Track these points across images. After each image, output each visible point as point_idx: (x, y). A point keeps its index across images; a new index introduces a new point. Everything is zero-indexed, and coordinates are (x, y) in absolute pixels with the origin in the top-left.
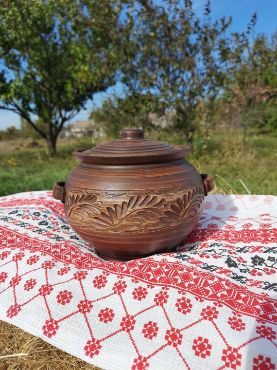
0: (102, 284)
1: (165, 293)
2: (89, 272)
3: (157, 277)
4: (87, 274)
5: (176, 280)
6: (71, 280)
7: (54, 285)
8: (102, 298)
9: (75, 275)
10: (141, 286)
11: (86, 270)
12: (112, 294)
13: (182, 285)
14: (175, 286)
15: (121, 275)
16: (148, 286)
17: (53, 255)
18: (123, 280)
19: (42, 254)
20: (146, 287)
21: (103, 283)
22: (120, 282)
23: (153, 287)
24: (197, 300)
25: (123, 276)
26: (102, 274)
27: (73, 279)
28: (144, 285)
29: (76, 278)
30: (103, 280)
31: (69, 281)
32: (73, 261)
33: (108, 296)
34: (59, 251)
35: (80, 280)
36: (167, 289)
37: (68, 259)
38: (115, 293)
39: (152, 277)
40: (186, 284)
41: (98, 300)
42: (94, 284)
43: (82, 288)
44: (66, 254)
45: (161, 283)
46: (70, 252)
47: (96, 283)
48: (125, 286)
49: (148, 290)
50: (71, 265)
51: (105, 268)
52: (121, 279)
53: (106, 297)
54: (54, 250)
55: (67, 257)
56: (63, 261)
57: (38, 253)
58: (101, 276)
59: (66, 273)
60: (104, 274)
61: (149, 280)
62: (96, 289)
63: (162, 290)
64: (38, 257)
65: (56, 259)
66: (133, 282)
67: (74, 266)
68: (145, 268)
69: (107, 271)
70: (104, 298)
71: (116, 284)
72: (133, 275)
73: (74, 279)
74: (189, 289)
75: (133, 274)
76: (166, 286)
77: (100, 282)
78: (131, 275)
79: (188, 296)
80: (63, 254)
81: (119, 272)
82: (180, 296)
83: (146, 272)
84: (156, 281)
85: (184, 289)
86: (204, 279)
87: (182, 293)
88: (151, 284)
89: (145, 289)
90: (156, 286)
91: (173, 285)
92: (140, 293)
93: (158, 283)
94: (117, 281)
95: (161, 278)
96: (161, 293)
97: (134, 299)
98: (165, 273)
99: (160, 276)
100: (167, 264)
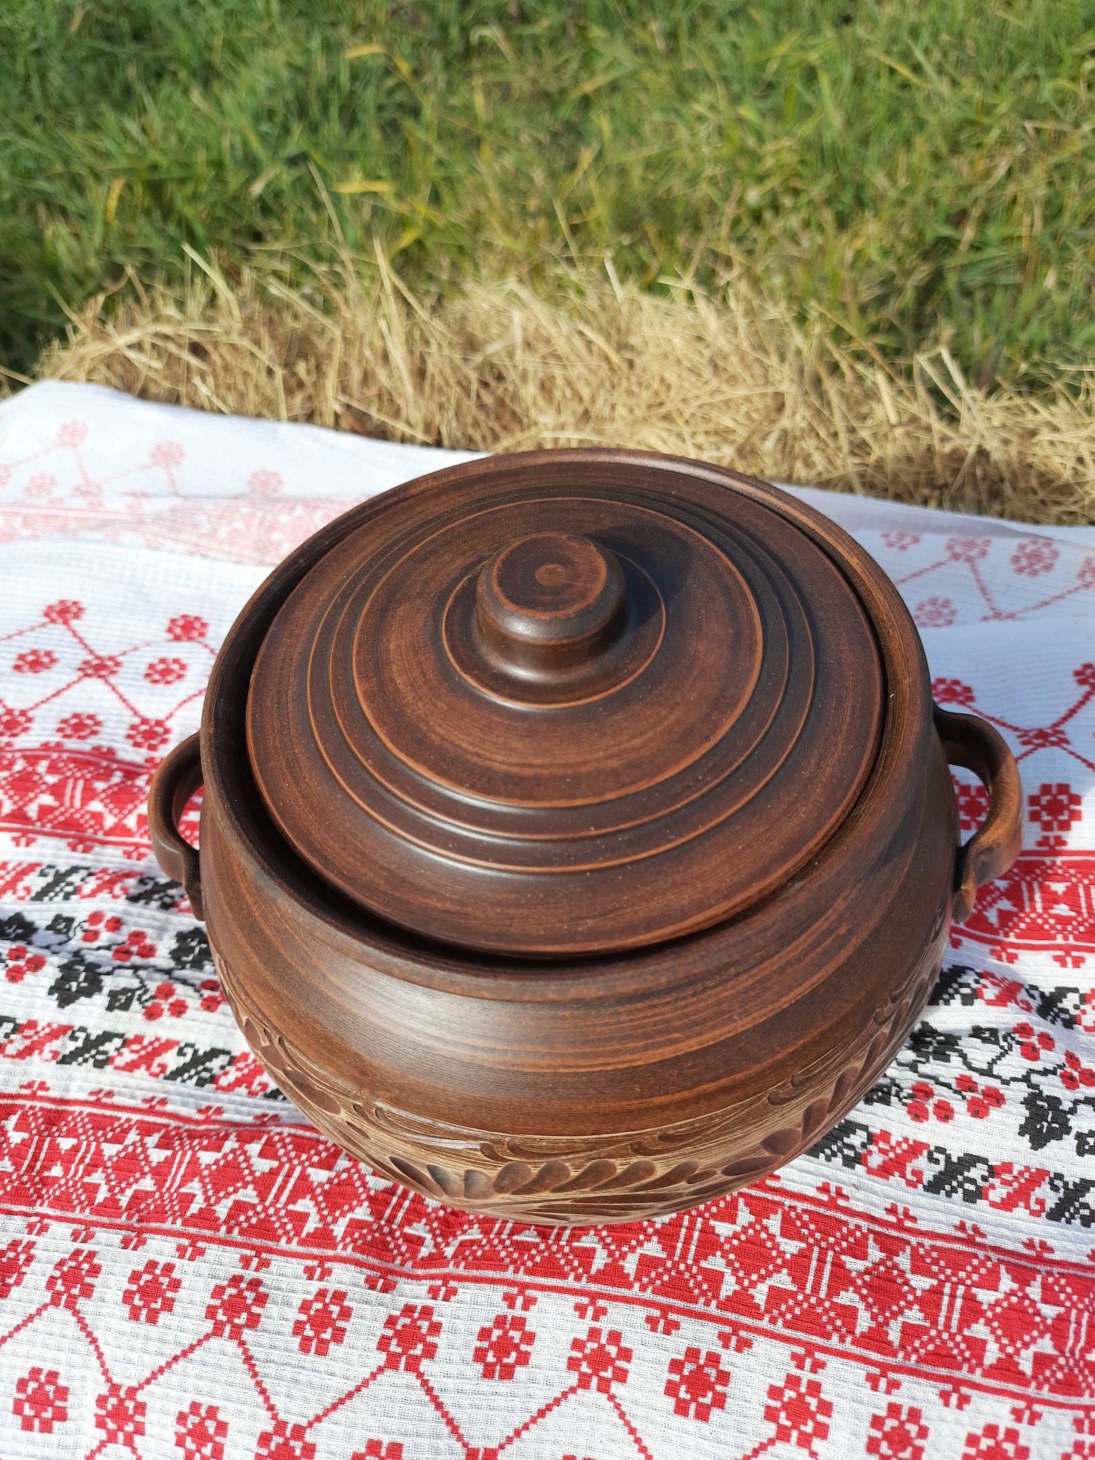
0: (514, 1355)
1: (815, 1388)
2: (442, 1312)
3: (753, 1285)
4: (435, 1328)
5: (848, 1316)
6: (373, 1376)
7: (311, 1424)
8: (534, 1420)
9: (383, 1347)
10: (695, 1345)
12: (573, 1390)
14: (848, 1346)
15: (594, 1296)
16: (725, 1340)
18: (605, 1325)
20: (717, 1347)
21: (516, 1347)
22: (594, 1334)
23: (748, 1344)
25: (601, 1303)
26: (502, 1308)
27: (381, 1370)
29: (392, 1362)
30: (516, 1335)
31: (366, 1385)
33: (557, 1402)
35: (412, 1365)
36: (817, 1366)
38: (584, 1382)
39: (729, 1287)
40: (894, 1334)
41: (518, 1433)
42: (479, 1367)
43: (434, 1398)
45: (779, 1328)
47: (490, 1358)
48: (626, 1354)
49: (729, 1359)
51: (509, 1274)
52: (596, 1318)
53: (549, 1408)
58: (500, 1321)
59: (338, 1336)
60: (511, 1306)
61: (720, 1306)
62: (496, 1383)
63: (793, 1369)
66: (654, 1329)
67: (361, 1275)
68: (688, 1238)
69: (523, 1287)
70: (541, 1414)
71: (577, 1344)
72: (648, 1295)
73: (389, 1371)
74: (907, 1357)
75: (643, 1288)
76: (810, 1348)
77: (504, 1346)
78: (635, 1291)
81: (578, 1278)
82: (880, 1402)
83: (696, 1261)
84: (752, 1310)
85: (890, 1360)
86: (961, 1290)
87: (883, 1383)
88: (736, 1326)
89: (714, 1359)
90: (762, 1338)
91: (840, 1347)
92: (698, 1383)
93: (764, 1324)
94: (581, 1328)
95: (776, 1295)
96: (793, 1381)
97: (680, 1418)
98: (785, 1263)
99: (769, 1282)
100: (782, 1206)
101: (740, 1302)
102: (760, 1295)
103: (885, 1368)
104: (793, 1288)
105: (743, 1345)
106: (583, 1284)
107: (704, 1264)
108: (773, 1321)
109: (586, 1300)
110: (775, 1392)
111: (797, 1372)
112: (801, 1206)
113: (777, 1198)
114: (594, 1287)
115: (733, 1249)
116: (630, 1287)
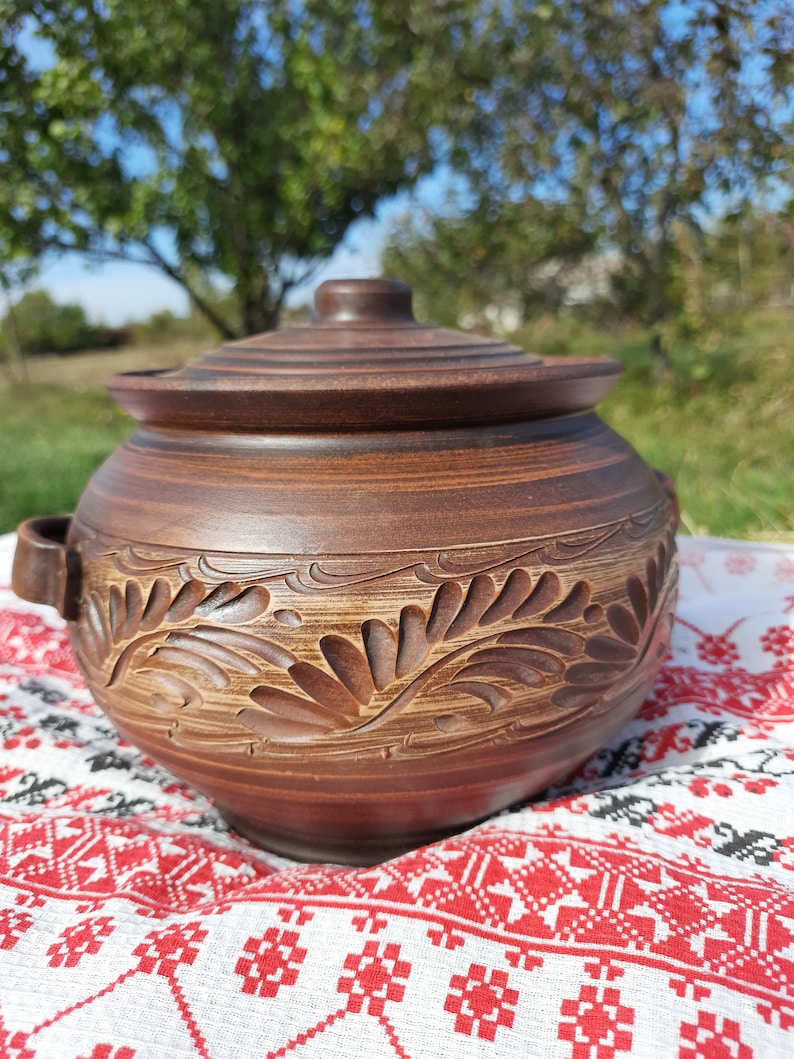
0: (280, 971)
1: (612, 996)
2: (210, 923)
3: (543, 908)
4: (200, 935)
5: (646, 927)
6: (121, 979)
7: (37, 1030)
8: (292, 1045)
9: (140, 950)
10: (480, 962)
11: (192, 916)
12: (341, 1014)
13: (677, 947)
14: (646, 953)
15: (373, 911)
16: (513, 959)
17: (20, 879)
18: (383, 938)
20: (504, 966)
21: (284, 964)
22: (371, 948)
23: (539, 962)
24: (768, 1020)
25: (381, 916)
26: (276, 921)
27: (131, 973)
28: (493, 956)
29: (146, 966)
30: (286, 951)
31: (111, 988)
32: (120, 880)
33: (321, 1027)
34: (46, 852)
35: (167, 970)
36: (614, 973)
37: (94, 878)
38: (354, 1005)
39: (517, 911)
40: (697, 944)
42: (240, 980)
43: (183, 1007)
44: (85, 858)
45: (571, 943)
46: (102, 842)
47: (254, 973)
48: (404, 969)
49: (518, 978)
50: (113, 907)
51: (290, 894)
52: (374, 930)
53: (311, 1033)
54: (23, 856)
55: (90, 871)
56: (75, 891)
58: (271, 934)
59: (93, 948)
60: (286, 919)
61: (508, 928)
62: (256, 1000)
63: (588, 980)
65: (37, 892)
66: (436, 943)
67: (133, 907)
68: (476, 868)
69: (300, 904)
70: (301, 1039)
71: (351, 961)
72: (432, 910)
73: (140, 975)
74: (715, 968)
75: (427, 904)
76: (605, 957)
77: (270, 961)
78: (419, 907)
79: (729, 1004)
81: (359, 895)
82: (688, 1009)
83: (484, 885)
84: (543, 931)
85: (695, 968)
86: (764, 916)
87: (690, 989)
88: (525, 947)
89: (500, 977)
90: (553, 955)
91: (638, 953)
92: (482, 1000)
93: (556, 942)
94: (356, 943)
95: (566, 915)
96: (588, 993)
97: (461, 1036)
98: (575, 886)
99: (559, 903)
100: (571, 846)
101: (531, 924)
102: (550, 916)
103: (691, 976)
104: (585, 905)
105: (533, 963)
106: (365, 900)
107: (491, 889)
108: (565, 937)
109: (365, 914)
110: (568, 1007)
111: (593, 982)
112: (589, 847)
113: (565, 841)
114: (374, 902)
115: (522, 878)
116: (413, 902)
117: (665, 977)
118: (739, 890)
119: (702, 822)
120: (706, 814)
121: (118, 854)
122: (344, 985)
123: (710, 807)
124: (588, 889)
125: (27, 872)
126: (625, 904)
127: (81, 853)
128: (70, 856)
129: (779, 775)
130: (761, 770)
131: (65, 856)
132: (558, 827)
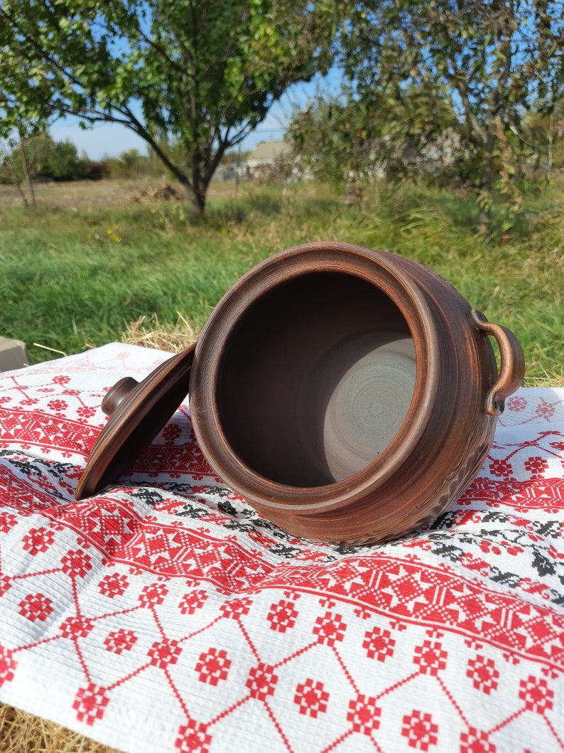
0: (287, 621)
1: (438, 646)
2: (253, 597)
3: (407, 601)
4: (249, 602)
5: (455, 614)
6: (216, 620)
7: (182, 640)
8: (294, 656)
9: (223, 608)
10: (378, 626)
11: (245, 595)
12: (315, 644)
13: (469, 625)
14: (455, 627)
15: (329, 597)
16: (393, 625)
18: (334, 611)
19: (132, 571)
20: (389, 628)
21: (288, 618)
22: (328, 615)
23: (404, 628)
24: (507, 660)
25: (332, 600)
26: (283, 597)
27: (220, 618)
28: (384, 623)
29: (226, 615)
30: (289, 612)
31: (212, 624)
33: (306, 649)
35: (236, 617)
36: (439, 635)
38: (321, 640)
39: (395, 602)
40: (478, 624)
41: (285, 661)
42: (269, 623)
43: (245, 634)
45: (420, 620)
47: (275, 620)
48: (343, 627)
49: (395, 634)
51: (288, 585)
52: (329, 607)
53: (302, 651)
57: (121, 569)
58: (282, 603)
59: (200, 605)
60: (288, 597)
61: (391, 610)
62: (276, 633)
63: (427, 638)
64: (124, 578)
66: (358, 616)
68: (376, 579)
69: (294, 590)
70: (298, 653)
71: (319, 620)
72: (356, 600)
73: (224, 619)
74: (486, 635)
75: (354, 596)
76: (436, 628)
77: (282, 616)
78: (349, 597)
79: (490, 652)
80: (179, 560)
81: (321, 589)
82: (472, 653)
83: (379, 588)
84: (407, 613)
85: (477, 635)
86: (511, 613)
87: (473, 645)
88: (399, 620)
89: (387, 633)
90: (411, 625)
91: (450, 626)
92: (379, 643)
93: (413, 618)
94: (322, 612)
95: (418, 606)
96: (427, 644)
97: (370, 659)
98: (423, 592)
99: (415, 600)
100: (421, 569)
101: (401, 609)
102: (410, 606)
103: (474, 639)
104: (427, 602)
105: (402, 628)
106: (324, 591)
107: (383, 590)
108: (417, 617)
109: (325, 598)
110: (418, 649)
111: (430, 639)
112: (430, 570)
113: (419, 566)
114: (329, 593)
115: (397, 586)
116: (347, 595)
117: (463, 638)
118: (500, 598)
119: (484, 565)
120: (487, 561)
121: (201, 557)
122: (316, 631)
123: (490, 558)
124: (429, 594)
125: (160, 567)
126: (446, 603)
127: (183, 557)
128: (178, 559)
129: (524, 546)
130: (515, 541)
131: (175, 558)
132: (415, 557)
